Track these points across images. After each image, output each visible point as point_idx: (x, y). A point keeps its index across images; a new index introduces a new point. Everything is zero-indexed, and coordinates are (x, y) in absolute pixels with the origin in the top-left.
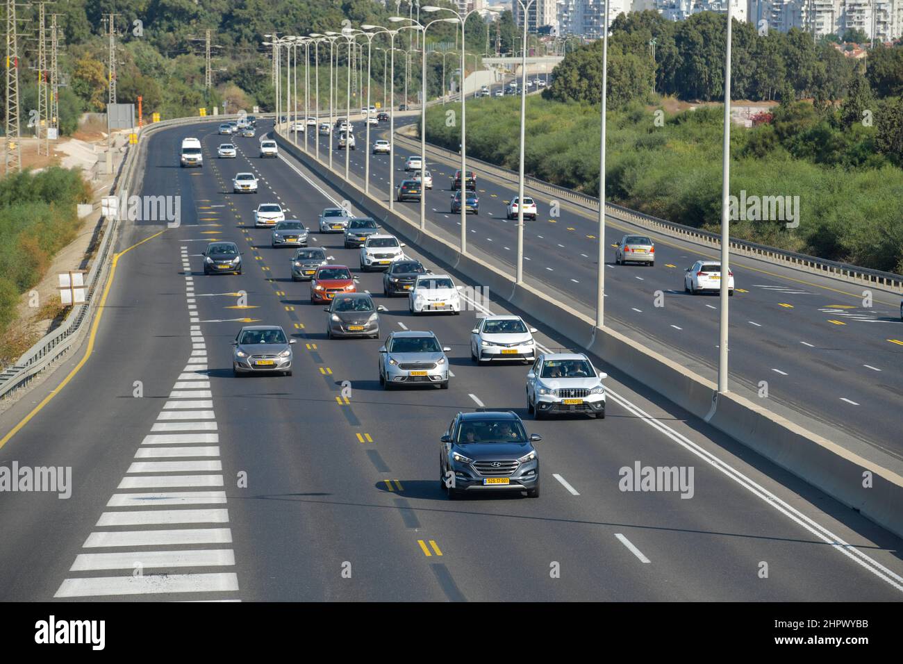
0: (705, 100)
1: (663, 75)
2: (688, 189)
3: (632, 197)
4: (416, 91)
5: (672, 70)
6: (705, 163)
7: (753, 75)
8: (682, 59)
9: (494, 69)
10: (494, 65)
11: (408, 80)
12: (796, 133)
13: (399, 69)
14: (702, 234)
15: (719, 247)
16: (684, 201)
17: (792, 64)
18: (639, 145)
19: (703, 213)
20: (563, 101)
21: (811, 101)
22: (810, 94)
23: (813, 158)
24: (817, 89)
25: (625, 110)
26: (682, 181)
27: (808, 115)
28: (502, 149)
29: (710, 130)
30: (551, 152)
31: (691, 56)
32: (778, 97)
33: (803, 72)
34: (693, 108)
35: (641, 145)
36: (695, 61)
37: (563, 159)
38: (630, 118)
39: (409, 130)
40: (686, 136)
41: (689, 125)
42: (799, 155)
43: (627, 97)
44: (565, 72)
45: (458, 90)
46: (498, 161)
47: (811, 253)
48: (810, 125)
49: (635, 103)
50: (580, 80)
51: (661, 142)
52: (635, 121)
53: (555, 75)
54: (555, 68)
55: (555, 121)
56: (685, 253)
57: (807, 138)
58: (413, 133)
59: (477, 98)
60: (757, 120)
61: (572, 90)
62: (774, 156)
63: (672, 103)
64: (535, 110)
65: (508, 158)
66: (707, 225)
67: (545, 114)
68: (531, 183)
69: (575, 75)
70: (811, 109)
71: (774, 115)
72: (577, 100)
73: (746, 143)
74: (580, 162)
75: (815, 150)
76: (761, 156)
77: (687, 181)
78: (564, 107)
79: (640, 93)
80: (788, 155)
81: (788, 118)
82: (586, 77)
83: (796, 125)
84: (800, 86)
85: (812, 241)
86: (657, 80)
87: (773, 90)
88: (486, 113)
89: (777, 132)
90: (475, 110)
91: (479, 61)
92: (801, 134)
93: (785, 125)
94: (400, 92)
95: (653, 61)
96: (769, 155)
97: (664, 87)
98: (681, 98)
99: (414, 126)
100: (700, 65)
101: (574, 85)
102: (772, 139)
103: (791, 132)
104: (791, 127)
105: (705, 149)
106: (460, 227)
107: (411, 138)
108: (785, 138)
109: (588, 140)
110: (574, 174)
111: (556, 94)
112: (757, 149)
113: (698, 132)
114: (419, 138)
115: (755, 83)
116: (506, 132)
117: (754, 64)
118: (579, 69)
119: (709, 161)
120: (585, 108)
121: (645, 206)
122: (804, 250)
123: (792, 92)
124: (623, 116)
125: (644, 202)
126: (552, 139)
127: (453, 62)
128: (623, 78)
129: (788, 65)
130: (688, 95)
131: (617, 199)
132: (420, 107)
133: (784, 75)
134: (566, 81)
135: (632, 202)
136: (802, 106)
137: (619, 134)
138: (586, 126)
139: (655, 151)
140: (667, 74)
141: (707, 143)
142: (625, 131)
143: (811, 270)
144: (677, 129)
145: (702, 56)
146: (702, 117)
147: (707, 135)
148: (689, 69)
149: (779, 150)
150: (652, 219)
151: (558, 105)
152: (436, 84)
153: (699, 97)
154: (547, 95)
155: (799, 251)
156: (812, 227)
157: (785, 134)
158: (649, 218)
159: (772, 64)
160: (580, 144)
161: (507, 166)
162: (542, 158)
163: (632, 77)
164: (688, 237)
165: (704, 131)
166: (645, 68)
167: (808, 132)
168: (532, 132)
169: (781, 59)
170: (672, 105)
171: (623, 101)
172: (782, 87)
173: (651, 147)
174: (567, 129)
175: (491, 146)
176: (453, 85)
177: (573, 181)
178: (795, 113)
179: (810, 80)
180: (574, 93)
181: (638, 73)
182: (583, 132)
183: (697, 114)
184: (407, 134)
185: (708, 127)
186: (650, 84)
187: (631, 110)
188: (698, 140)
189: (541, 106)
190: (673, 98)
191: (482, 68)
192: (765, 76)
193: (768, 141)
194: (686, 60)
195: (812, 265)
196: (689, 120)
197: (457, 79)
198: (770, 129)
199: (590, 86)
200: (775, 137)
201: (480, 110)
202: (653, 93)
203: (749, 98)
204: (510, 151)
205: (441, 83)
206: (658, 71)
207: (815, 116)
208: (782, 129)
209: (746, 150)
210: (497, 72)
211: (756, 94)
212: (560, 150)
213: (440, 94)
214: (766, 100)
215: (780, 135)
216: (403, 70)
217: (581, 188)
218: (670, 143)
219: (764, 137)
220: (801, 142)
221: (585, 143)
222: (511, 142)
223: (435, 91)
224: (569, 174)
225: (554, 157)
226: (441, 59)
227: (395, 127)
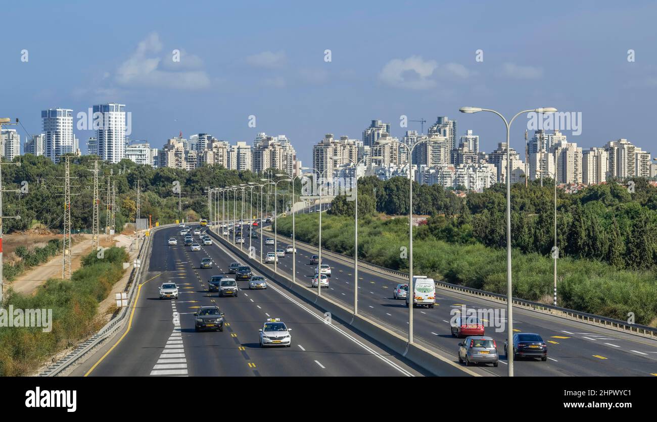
0: (398, 214)
1: (379, 203)
2: (392, 253)
3: (368, 257)
4: (271, 211)
5: (383, 202)
6: (399, 242)
7: (418, 204)
8: (387, 197)
9: (305, 201)
10: (305, 200)
11: (268, 206)
12: (438, 229)
13: (264, 202)
14: (399, 273)
15: (408, 279)
16: (391, 258)
17: (435, 199)
18: (370, 234)
19: (399, 264)
20: (336, 215)
21: (444, 215)
22: (443, 212)
23: (446, 240)
24: (446, 210)
25: (364, 219)
26: (389, 250)
27: (443, 221)
28: (310, 236)
29: (401, 227)
30: (331, 237)
31: (391, 196)
32: (430, 213)
33: (439, 203)
34: (393, 218)
35: (371, 234)
36: (393, 198)
37: (337, 241)
38: (366, 222)
39: (268, 228)
40: (390, 230)
41: (391, 225)
42: (440, 238)
43: (364, 213)
44: (337, 202)
45: (290, 210)
46: (308, 241)
47: (446, 281)
48: (444, 225)
49: (368, 216)
50: (343, 206)
51: (380, 233)
52: (368, 224)
53: (332, 204)
54: (333, 200)
55: (333, 224)
56: (392, 282)
57: (443, 231)
58: (270, 230)
59: (299, 214)
60: (421, 223)
61: (340, 210)
62: (429, 239)
63: (384, 216)
64: (324, 219)
65: (312, 240)
66: (401, 269)
67: (329, 221)
68: (323, 251)
69: (341, 204)
70: (444, 219)
71: (428, 221)
72: (342, 214)
73: (416, 233)
74: (344, 241)
75: (446, 236)
76: (423, 239)
77: (391, 250)
78: (337, 217)
79: (370, 211)
80: (435, 239)
81: (434, 222)
82: (346, 204)
83: (438, 225)
84: (439, 209)
85: (446, 276)
86: (377, 206)
87: (427, 210)
88: (302, 220)
89: (430, 229)
90: (298, 219)
91: (299, 198)
92: (440, 229)
93: (433, 225)
94: (264, 211)
95: (375, 197)
96: (427, 238)
97: (380, 209)
98: (387, 214)
99: (270, 226)
100: (395, 199)
101: (341, 208)
102: (427, 231)
103: (436, 228)
104: (436, 226)
105: (399, 236)
106: (292, 271)
107: (269, 232)
108: (433, 231)
109: (347, 232)
110: (342, 247)
111: (333, 212)
112: (421, 236)
113: (395, 228)
114: (273, 231)
115: (419, 207)
116: (311, 228)
117: (419, 199)
118: (343, 201)
119: (401, 241)
120: (346, 218)
121: (373, 261)
122: (443, 280)
123: (436, 211)
124: (363, 221)
125: (373, 259)
126: (331, 231)
127: (288, 198)
128: (362, 205)
129: (432, 200)
130: (390, 212)
131: (361, 258)
132: (274, 217)
133: (431, 204)
134: (337, 206)
135: (368, 259)
136: (441, 217)
137: (361, 229)
138: (347, 226)
139: (377, 237)
140: (381, 204)
141: (400, 233)
142: (364, 228)
143: (447, 289)
144: (387, 228)
145: (396, 196)
146: (397, 222)
147: (400, 230)
148: (390, 201)
149: (431, 236)
150: (377, 267)
151: (334, 217)
152: (280, 208)
153: (395, 213)
154: (329, 212)
155: (441, 281)
156: (446, 269)
157: (433, 230)
158: (375, 266)
159: (426, 199)
160: (344, 233)
161: (312, 244)
162: (328, 240)
163: (366, 204)
164: (392, 274)
165: (398, 228)
166: (372, 200)
167: (443, 228)
168: (323, 229)
169: (430, 197)
170: (383, 217)
171: (363, 215)
172: (431, 209)
173: (375, 234)
174: (338, 227)
175: (304, 235)
176: (287, 208)
177: (341, 250)
178: (438, 220)
179: (443, 206)
180: (341, 212)
181: (369, 203)
182: (345, 228)
183: (395, 220)
184: (267, 230)
185: (400, 226)
186: (374, 207)
187: (366, 219)
188: (396, 232)
189: (327, 217)
190: (384, 214)
191: (300, 201)
192: (423, 204)
193: (426, 232)
194: (389, 197)
195: (447, 287)
196: (392, 223)
197: (289, 206)
198: (427, 227)
199: (348, 208)
200: (429, 231)
201: (299, 219)
202: (375, 211)
203: (417, 214)
204: (313, 237)
205: (282, 207)
206: (377, 202)
207: (446, 222)
208: (432, 227)
209: (417, 236)
210: (307, 202)
211: (420, 212)
212: (336, 236)
213: (282, 212)
214: (424, 215)
215: (431, 230)
216: (265, 202)
217: (345, 253)
218: (383, 233)
219: (424, 230)
220: (440, 233)
221: (347, 233)
222: (314, 233)
223: (280, 211)
224: (340, 247)
225: (333, 240)
226: (282, 197)
227: (263, 227)
